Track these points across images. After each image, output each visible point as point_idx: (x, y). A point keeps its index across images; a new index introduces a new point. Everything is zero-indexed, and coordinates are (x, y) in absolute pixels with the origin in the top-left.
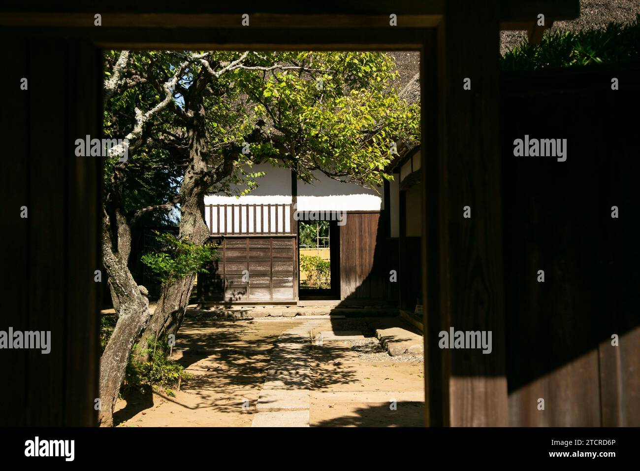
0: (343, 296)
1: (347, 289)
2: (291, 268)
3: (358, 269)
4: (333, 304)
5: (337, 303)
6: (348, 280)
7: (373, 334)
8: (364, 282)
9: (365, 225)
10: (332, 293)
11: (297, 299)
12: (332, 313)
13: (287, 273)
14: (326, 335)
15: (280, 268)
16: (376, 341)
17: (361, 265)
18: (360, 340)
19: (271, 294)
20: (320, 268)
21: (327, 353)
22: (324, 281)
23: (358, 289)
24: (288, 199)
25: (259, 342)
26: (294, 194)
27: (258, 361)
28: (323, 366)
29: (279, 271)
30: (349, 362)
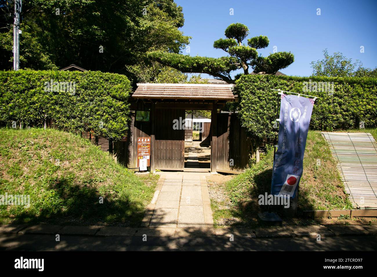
0: (202, 141)
1: (203, 139)
2: (191, 134)
3: (206, 135)
4: (200, 142)
5: (201, 142)
6: (204, 137)
7: (209, 147)
8: (207, 138)
9: (208, 125)
10: (200, 140)
11: (192, 141)
12: (200, 144)
13: (190, 135)
14: (199, 147)
15: (189, 134)
16: (209, 148)
17: (206, 134)
18: (206, 148)
19: (187, 140)
20: (197, 135)
21: (199, 149)
22: (198, 138)
23: (206, 139)
24: (191, 119)
25: (187, 148)
26: (192, 118)
27: (187, 150)
28: (199, 151)
29: (188, 135)
30: (203, 151)
